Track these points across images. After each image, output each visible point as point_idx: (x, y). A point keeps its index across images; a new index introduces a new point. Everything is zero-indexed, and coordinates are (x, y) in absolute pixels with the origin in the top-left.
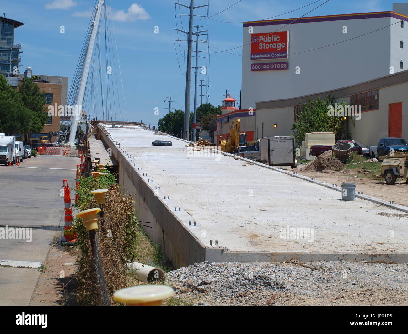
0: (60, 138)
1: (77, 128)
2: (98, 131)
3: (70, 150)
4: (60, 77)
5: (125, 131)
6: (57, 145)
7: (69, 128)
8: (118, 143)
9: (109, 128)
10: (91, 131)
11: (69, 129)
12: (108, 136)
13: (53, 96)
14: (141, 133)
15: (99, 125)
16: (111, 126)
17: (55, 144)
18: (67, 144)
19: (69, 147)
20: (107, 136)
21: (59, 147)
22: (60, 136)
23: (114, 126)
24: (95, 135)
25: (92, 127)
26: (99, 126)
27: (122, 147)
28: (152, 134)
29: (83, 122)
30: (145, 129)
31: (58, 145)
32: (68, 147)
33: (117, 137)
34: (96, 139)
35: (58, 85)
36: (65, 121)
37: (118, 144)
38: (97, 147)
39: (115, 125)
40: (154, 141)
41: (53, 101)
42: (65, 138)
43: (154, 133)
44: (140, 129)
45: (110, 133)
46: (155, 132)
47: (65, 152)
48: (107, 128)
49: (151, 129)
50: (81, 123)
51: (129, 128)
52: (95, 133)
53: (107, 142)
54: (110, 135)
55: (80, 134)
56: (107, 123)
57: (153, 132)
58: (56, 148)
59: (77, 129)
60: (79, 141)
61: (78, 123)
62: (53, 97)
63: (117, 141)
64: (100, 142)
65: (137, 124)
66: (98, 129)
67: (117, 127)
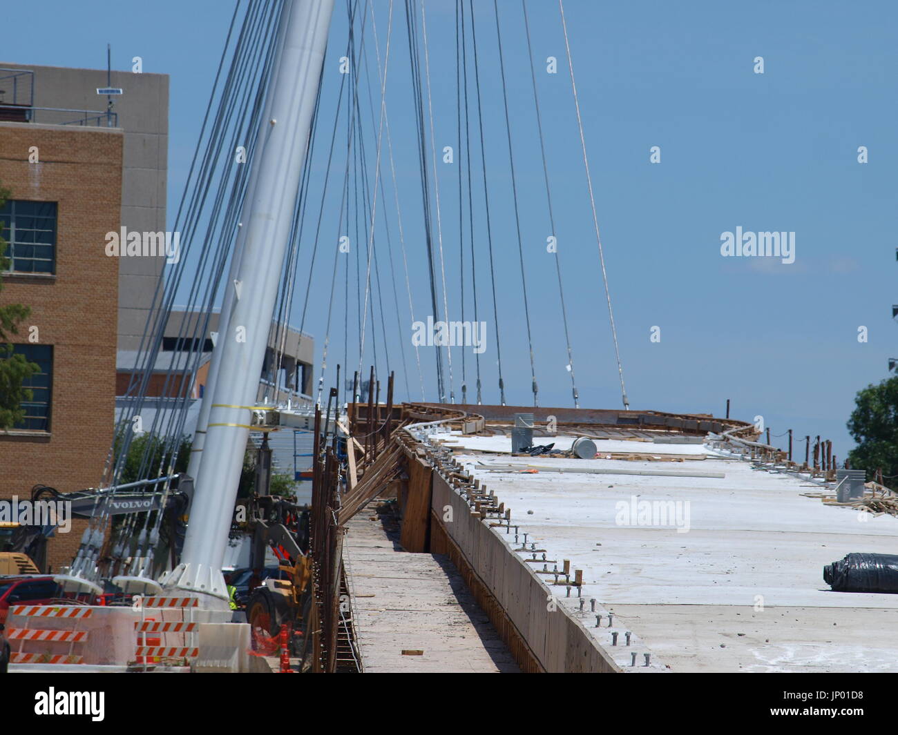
0: (113, 537)
1: (246, 459)
2: (406, 483)
3: (190, 627)
4: (109, 77)
5: (610, 479)
6: (92, 586)
7: (183, 455)
8: (566, 572)
9: (485, 460)
10: (354, 482)
11: (182, 466)
12: (487, 522)
13: (62, 217)
14: (732, 492)
15: (416, 434)
16: (503, 443)
17: (74, 577)
18: (168, 577)
19: (186, 602)
20: (475, 523)
21: (107, 601)
22: (117, 519)
23: (523, 447)
24: (379, 510)
25: (358, 454)
26: (413, 443)
27: (599, 600)
28: (818, 503)
29: (289, 410)
30: (757, 466)
31: (100, 591)
32: (173, 603)
33: (556, 530)
34: (390, 544)
35: (95, 134)
36: (149, 405)
37: (567, 583)
38: (404, 603)
39: (529, 433)
40: (836, 555)
41: (59, 255)
42: (155, 534)
43: (834, 493)
44: (720, 466)
45: (502, 497)
46: (836, 485)
47: (157, 642)
48: (474, 460)
49: (804, 468)
50: (275, 419)
51: (638, 457)
52: (382, 494)
53: (481, 568)
54: (500, 511)
55: (265, 503)
56: (473, 424)
57: (823, 491)
58: (85, 607)
59: (245, 464)
60: (257, 555)
61: (254, 422)
62: (63, 230)
63: (556, 553)
64: (425, 561)
65: (694, 428)
66: (406, 464)
67: (546, 450)
